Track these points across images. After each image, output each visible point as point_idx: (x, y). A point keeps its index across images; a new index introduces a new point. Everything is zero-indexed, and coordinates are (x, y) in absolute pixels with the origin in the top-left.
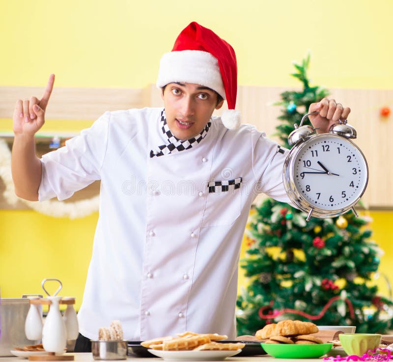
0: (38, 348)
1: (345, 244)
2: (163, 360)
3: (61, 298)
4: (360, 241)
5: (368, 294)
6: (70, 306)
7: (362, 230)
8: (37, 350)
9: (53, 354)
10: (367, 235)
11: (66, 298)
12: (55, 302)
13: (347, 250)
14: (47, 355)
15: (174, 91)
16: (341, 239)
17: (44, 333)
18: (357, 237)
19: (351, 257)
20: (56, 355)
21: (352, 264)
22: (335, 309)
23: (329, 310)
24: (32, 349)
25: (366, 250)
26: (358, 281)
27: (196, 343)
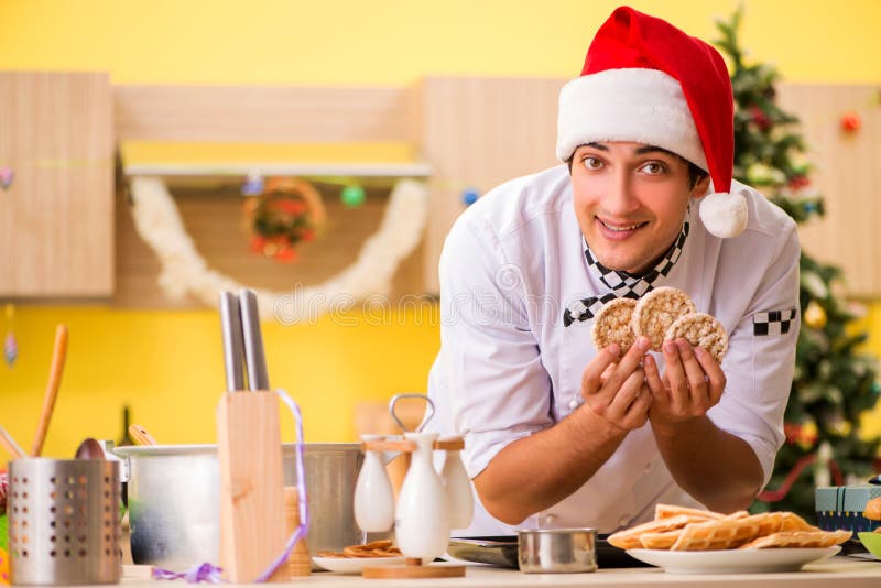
0: (376, 551)
1: (822, 357)
2: (663, 572)
3: (438, 435)
4: (846, 352)
5: (864, 451)
6: (454, 453)
7: (851, 331)
8: (376, 556)
9: (419, 562)
10: (861, 339)
11: (446, 436)
12: (424, 446)
13: (826, 369)
14: (405, 566)
15: (588, 162)
16: (815, 348)
17: (399, 515)
18: (840, 343)
19: (834, 380)
20: (424, 564)
21: (835, 395)
22: (809, 480)
23: (798, 481)
24: (363, 553)
25: (859, 368)
26: (841, 427)
27: (755, 529)
